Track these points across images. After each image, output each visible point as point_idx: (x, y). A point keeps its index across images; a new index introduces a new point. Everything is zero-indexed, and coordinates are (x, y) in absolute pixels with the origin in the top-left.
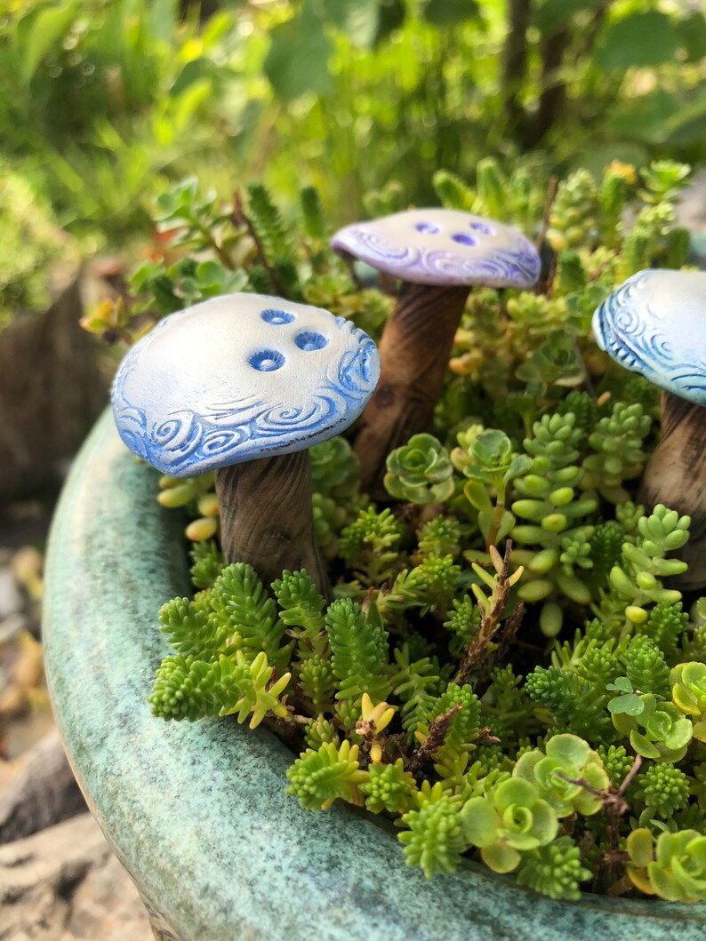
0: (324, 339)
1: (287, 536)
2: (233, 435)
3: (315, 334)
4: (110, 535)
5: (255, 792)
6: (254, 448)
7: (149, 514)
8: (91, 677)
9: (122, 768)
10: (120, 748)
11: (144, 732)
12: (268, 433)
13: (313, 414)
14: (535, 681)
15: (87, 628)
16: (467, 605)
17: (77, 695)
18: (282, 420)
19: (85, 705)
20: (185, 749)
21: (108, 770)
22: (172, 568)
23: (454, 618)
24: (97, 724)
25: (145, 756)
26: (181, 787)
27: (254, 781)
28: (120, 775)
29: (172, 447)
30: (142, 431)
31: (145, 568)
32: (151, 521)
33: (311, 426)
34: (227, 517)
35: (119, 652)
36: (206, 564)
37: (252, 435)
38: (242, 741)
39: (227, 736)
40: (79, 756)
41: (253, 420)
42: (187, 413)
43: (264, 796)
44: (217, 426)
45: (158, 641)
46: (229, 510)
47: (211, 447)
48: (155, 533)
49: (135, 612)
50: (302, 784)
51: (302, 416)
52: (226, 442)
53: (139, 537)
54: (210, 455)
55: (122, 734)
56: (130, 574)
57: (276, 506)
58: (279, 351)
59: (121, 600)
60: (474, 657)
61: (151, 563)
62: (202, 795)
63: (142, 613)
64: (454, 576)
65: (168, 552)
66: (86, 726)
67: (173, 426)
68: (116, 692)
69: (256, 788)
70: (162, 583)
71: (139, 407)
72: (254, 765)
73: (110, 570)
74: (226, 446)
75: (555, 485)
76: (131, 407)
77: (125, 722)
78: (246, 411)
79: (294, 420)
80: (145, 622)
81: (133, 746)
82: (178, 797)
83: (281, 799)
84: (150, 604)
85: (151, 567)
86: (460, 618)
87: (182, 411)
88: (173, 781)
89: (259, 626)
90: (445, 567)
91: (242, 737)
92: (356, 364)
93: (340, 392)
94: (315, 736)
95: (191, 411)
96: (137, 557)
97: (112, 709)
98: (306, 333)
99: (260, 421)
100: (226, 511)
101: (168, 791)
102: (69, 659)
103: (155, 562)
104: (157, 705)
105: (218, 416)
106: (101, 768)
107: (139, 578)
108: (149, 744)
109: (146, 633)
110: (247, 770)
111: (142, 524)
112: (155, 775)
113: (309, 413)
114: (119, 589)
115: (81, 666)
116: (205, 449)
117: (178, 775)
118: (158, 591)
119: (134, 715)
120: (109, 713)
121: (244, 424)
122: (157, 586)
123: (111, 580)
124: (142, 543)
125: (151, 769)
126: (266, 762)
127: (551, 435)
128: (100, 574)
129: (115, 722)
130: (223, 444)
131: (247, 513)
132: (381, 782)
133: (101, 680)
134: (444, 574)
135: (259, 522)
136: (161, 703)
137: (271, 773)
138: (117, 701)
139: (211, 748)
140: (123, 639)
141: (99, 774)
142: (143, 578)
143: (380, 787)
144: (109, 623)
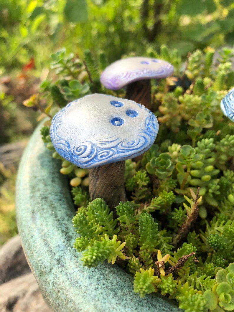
0: (136, 113)
1: (116, 187)
2: (110, 152)
3: (133, 111)
4: (41, 186)
5: (116, 289)
6: (119, 157)
7: (55, 177)
8: (43, 244)
9: (60, 281)
10: (59, 273)
11: (68, 266)
12: (123, 151)
13: (139, 143)
14: (212, 240)
15: (38, 223)
16: (181, 210)
17: (38, 251)
18: (128, 146)
19: (42, 255)
20: (85, 272)
21: (55, 282)
22: (66, 198)
23: (176, 215)
24: (48, 263)
25: (69, 275)
26: (86, 288)
27: (114, 284)
28: (60, 284)
29: (84, 156)
30: (68, 150)
31: (57, 199)
32: (56, 180)
33: (140, 148)
34: (94, 180)
35: (52, 233)
36: (80, 196)
37: (117, 152)
38: (106, 268)
39: (100, 266)
40: (41, 276)
41: (117, 146)
42: (89, 143)
43: (119, 290)
44: (102, 148)
45: (67, 228)
46: (95, 178)
47: (101, 157)
48: (58, 184)
49: (56, 217)
50: (142, 288)
51: (135, 144)
52: (107, 155)
53: (53, 187)
54: (101, 160)
55: (59, 267)
56: (52, 202)
57: (114, 176)
58: (121, 118)
59: (50, 212)
60: (184, 229)
61: (59, 196)
62: (95, 291)
63: (59, 217)
64: (174, 199)
65: (64, 192)
66: (43, 264)
67: (83, 148)
68: (54, 250)
69: (115, 287)
70: (64, 204)
71: (66, 139)
72: (113, 278)
73: (44, 200)
74: (108, 156)
75: (206, 164)
76: (61, 139)
77: (59, 262)
78: (113, 142)
79: (133, 145)
80: (61, 221)
81: (64, 272)
82: (85, 292)
83: (126, 291)
84: (61, 213)
85: (59, 198)
86: (178, 215)
87: (86, 142)
88: (82, 286)
89: (108, 222)
90: (171, 196)
91: (106, 266)
92: (151, 122)
93: (147, 134)
94: (133, 264)
95: (90, 142)
96: (53, 195)
97: (53, 257)
98: (129, 110)
99: (119, 146)
100: (94, 178)
101: (81, 290)
102: (32, 237)
103: (60, 196)
104: (85, 262)
105: (102, 144)
106: (52, 281)
107: (56, 203)
108: (70, 271)
109: (62, 225)
110: (111, 280)
111: (53, 181)
112: (74, 284)
113: (138, 143)
114: (49, 208)
115: (38, 239)
116: (99, 157)
117: (84, 283)
118: (64, 208)
119: (62, 259)
120: (52, 259)
121: (113, 147)
122: (63, 206)
123: (45, 204)
124: (54, 189)
125: (73, 281)
126: (117, 275)
127: (206, 147)
128: (40, 202)
129: (55, 262)
130: (106, 156)
131: (103, 179)
132: (169, 284)
133: (47, 245)
134: (171, 199)
135: (107, 182)
136: (87, 261)
137: (120, 280)
138: (55, 254)
139: (95, 271)
140: (53, 228)
141: (51, 284)
142: (57, 203)
143: (168, 286)
144: (47, 222)
